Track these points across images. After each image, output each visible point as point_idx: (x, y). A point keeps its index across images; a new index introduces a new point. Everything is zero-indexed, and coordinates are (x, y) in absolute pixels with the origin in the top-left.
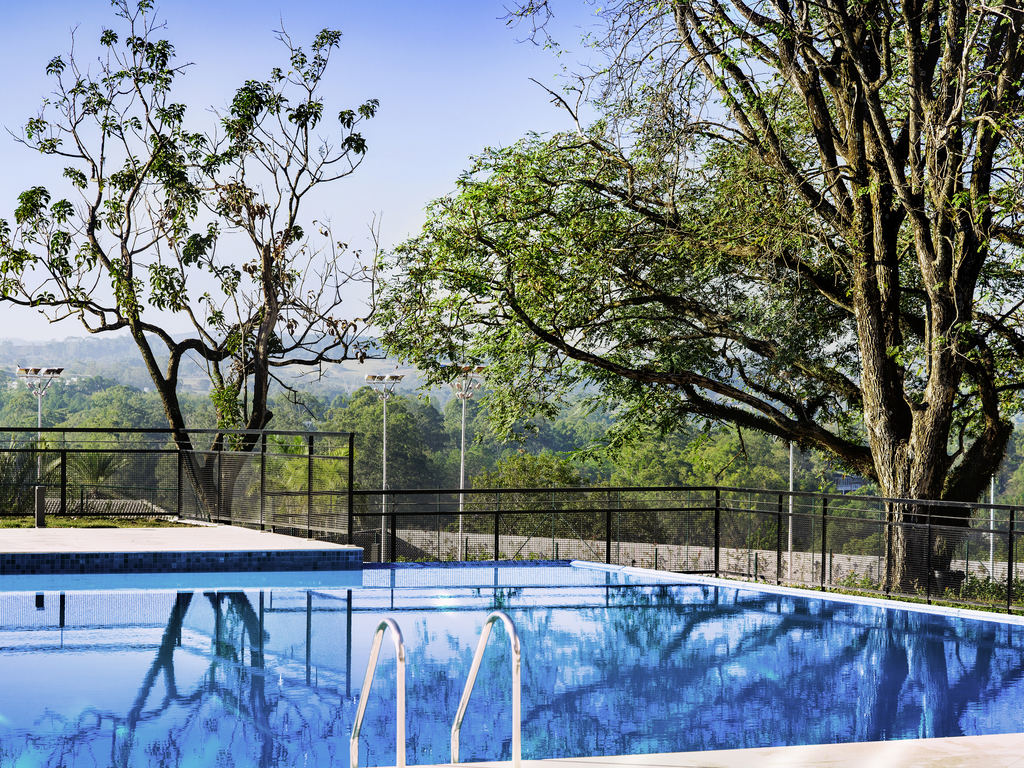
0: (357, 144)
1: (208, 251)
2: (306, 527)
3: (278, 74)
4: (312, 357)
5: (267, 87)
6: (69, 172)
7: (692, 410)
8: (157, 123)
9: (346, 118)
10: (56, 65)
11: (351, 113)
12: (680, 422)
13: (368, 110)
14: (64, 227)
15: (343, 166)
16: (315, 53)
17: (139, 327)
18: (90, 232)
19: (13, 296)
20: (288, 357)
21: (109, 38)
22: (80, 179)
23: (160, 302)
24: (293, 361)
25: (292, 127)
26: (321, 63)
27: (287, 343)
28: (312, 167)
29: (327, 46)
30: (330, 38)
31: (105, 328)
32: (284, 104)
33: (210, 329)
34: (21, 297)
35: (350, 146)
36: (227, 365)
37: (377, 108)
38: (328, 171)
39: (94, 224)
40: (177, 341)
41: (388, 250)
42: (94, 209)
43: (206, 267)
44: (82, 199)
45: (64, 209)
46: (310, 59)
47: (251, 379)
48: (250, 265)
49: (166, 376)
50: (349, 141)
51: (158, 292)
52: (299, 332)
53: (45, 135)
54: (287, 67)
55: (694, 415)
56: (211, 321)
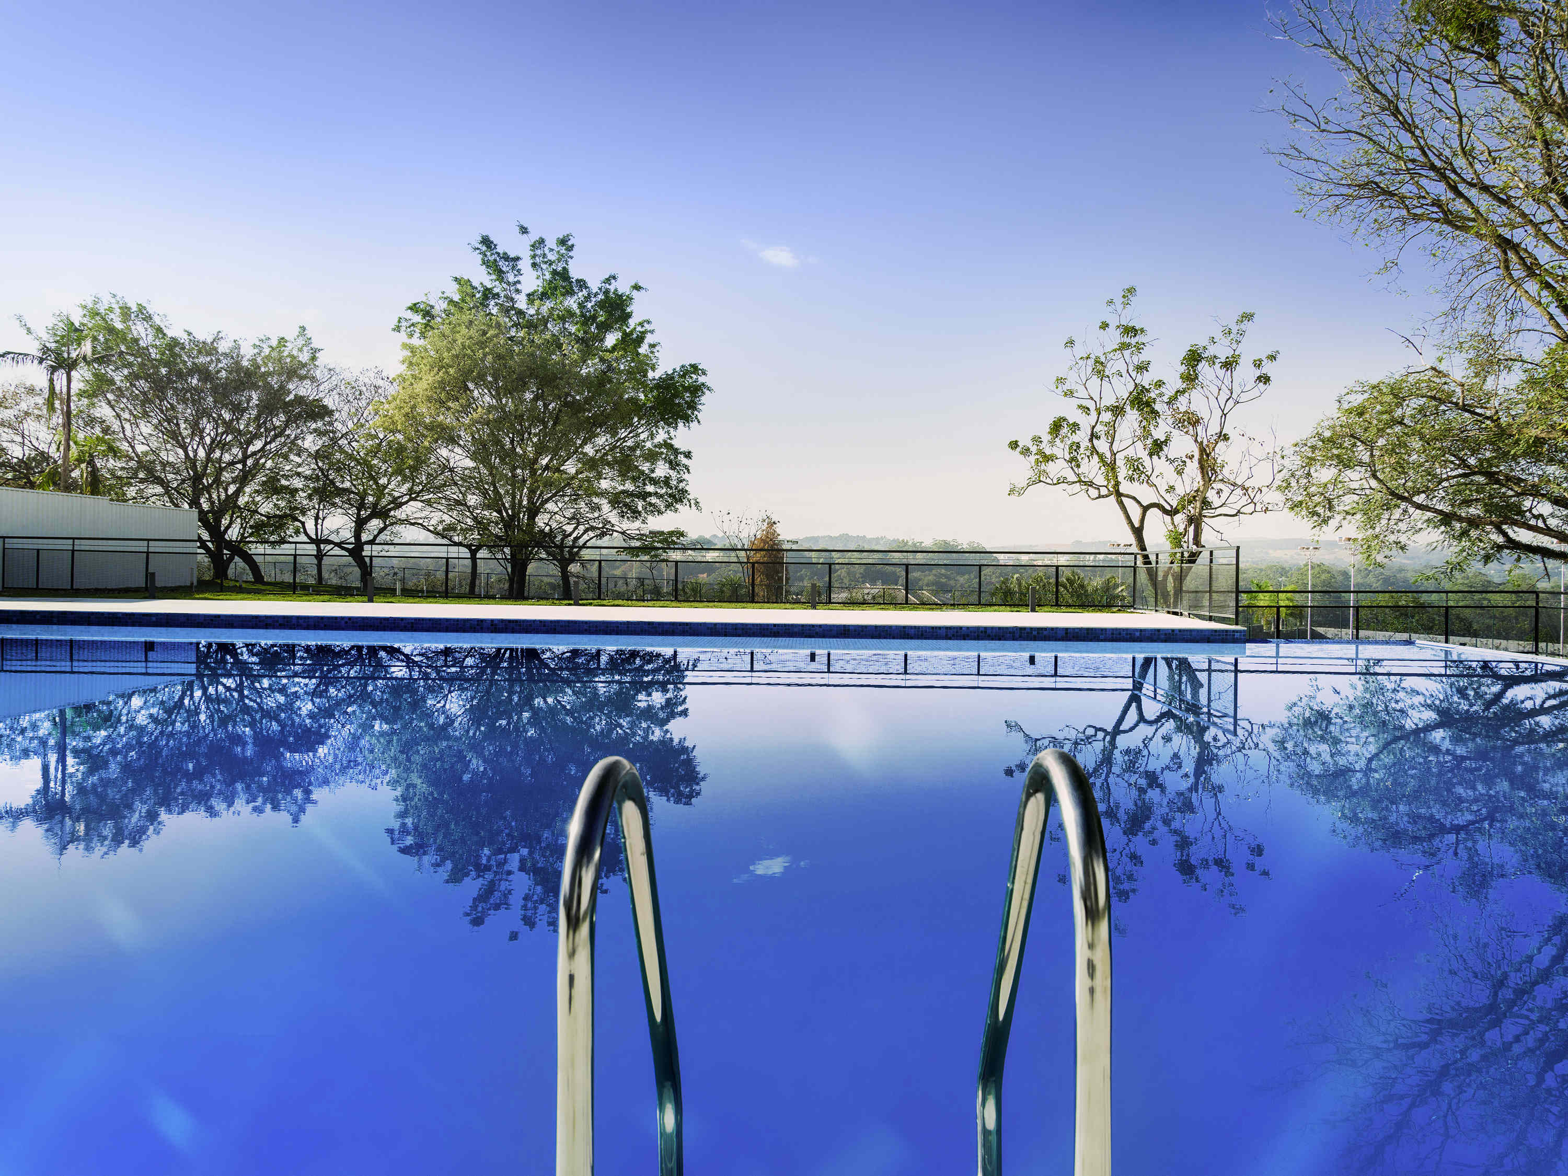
0: (1265, 379)
1: (1165, 449)
2: (1207, 614)
3: (1213, 341)
4: (1234, 512)
5: (1205, 348)
6: (1080, 407)
7: (1508, 548)
8: (1134, 374)
9: (1258, 364)
10: (1071, 343)
11: (1260, 360)
12: (1498, 556)
13: (1272, 358)
14: (1075, 438)
15: (1256, 392)
16: (1238, 327)
17: (1119, 495)
18: (1091, 440)
19: (1044, 480)
20: (1219, 511)
21: (1105, 326)
22: (1086, 410)
23: (1131, 479)
24: (1220, 515)
25: (1221, 372)
26: (1242, 333)
27: (1216, 504)
28: (1235, 396)
29: (1246, 322)
30: (1248, 317)
31: (1100, 497)
32: (1218, 361)
33: (1167, 496)
34: (1049, 481)
35: (1261, 381)
36: (1180, 519)
37: (1278, 356)
38: (1244, 397)
39: (1094, 436)
40: (1145, 504)
41: (1286, 446)
42: (1094, 427)
43: (1163, 459)
44: (1086, 422)
45: (1075, 427)
46: (1234, 331)
47: (1192, 528)
48: (1190, 454)
49: (1137, 525)
50: (1259, 378)
51: (1130, 472)
52: (1224, 495)
53: (1065, 388)
54: (1218, 336)
55: (1508, 551)
56: (1167, 491)
